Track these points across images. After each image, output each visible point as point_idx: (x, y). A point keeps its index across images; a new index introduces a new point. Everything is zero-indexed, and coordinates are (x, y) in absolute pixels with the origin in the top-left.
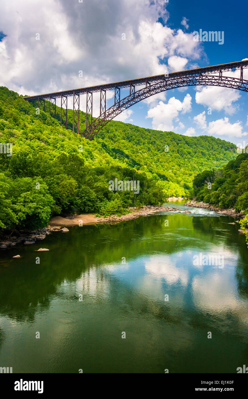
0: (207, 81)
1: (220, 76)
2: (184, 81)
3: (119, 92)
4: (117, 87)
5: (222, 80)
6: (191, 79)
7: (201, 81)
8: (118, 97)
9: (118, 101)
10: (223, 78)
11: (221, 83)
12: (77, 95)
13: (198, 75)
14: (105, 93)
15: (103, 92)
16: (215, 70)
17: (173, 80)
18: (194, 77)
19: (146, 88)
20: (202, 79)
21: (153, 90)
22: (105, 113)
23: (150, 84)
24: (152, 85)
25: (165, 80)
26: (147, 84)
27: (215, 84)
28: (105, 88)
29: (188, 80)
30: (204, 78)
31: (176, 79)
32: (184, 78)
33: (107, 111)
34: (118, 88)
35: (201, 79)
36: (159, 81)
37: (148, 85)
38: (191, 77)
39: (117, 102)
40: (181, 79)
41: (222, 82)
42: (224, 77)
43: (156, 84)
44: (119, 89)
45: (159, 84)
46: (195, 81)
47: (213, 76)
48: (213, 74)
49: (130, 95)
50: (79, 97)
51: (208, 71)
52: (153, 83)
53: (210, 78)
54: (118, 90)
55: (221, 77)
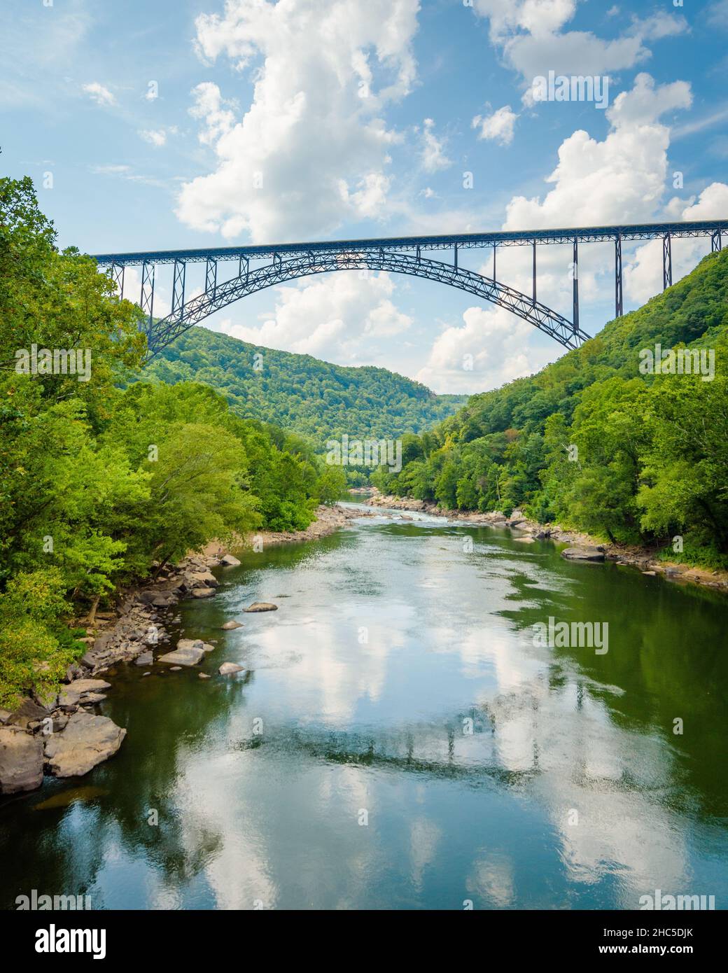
0: (393, 263)
1: (417, 257)
2: (349, 260)
3: (214, 269)
4: (209, 258)
5: (420, 265)
6: (362, 256)
7: (382, 262)
8: (212, 279)
9: (213, 287)
10: (422, 262)
11: (418, 270)
12: (120, 266)
13: (376, 251)
14: (184, 267)
15: (180, 266)
16: (407, 245)
17: (327, 255)
18: (368, 253)
19: (274, 265)
20: (384, 260)
21: (287, 271)
22: (182, 308)
23: (280, 258)
24: (285, 262)
25: (312, 254)
26: (275, 258)
27: (408, 271)
28: (185, 257)
29: (357, 258)
30: (386, 257)
31: (333, 254)
32: (349, 253)
33: (187, 306)
34: (213, 260)
35: (381, 258)
36: (299, 255)
37: (278, 260)
38: (362, 253)
39: (210, 289)
40: (344, 254)
41: (420, 268)
42: (424, 260)
43: (293, 260)
44: (215, 262)
45: (300, 260)
46: (370, 261)
47: (405, 257)
48: (403, 251)
49: (240, 277)
50: (123, 270)
51: (395, 246)
52: (286, 257)
53: (398, 258)
54: (213, 263)
55: (419, 259)
